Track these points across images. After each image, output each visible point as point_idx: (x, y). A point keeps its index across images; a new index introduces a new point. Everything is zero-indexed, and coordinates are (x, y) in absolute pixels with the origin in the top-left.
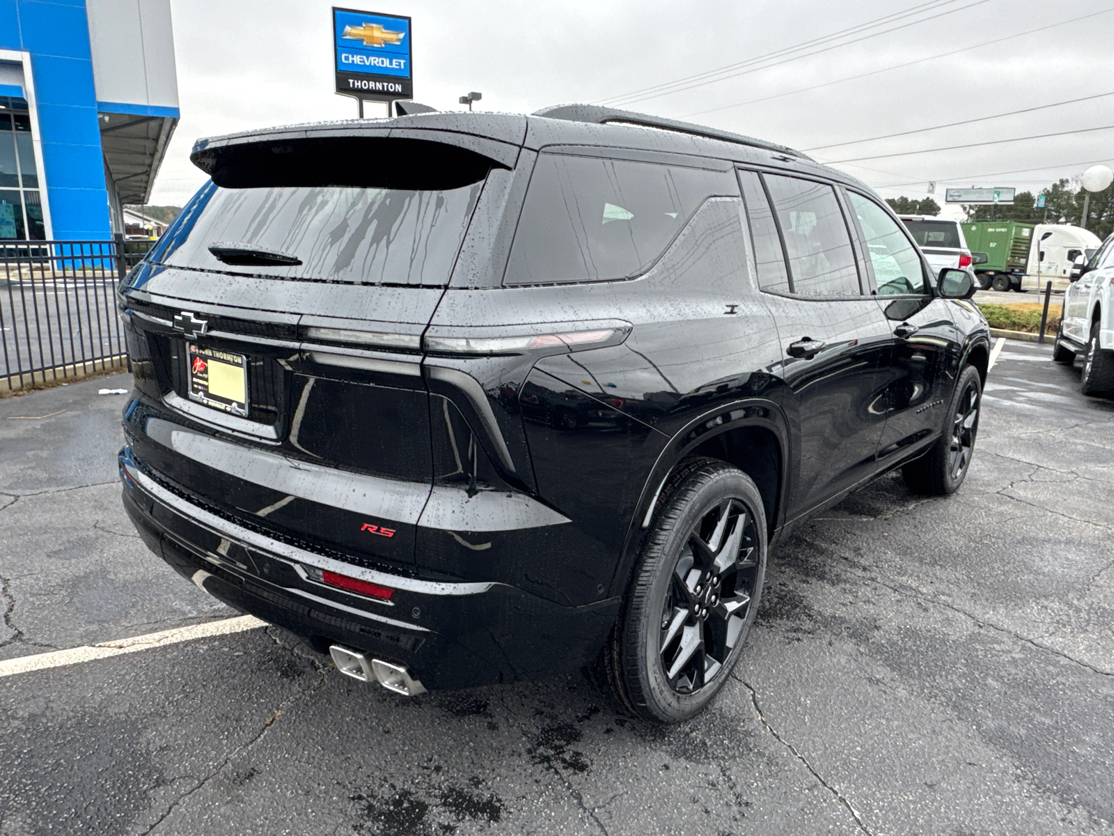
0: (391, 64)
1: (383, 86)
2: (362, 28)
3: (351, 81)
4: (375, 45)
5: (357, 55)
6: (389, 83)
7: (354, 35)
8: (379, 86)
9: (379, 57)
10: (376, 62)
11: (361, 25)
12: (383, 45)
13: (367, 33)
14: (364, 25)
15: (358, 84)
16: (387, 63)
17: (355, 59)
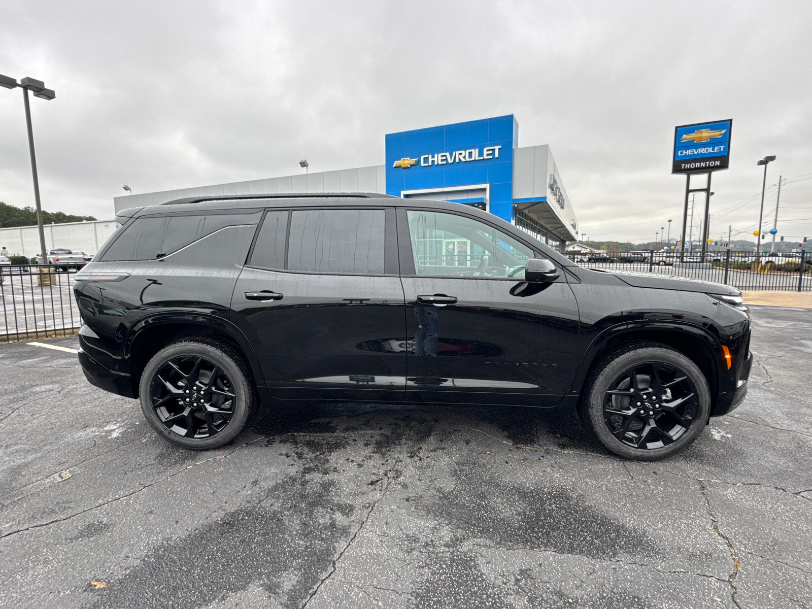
0: (713, 149)
1: (706, 164)
2: (694, 134)
3: (683, 165)
4: (703, 142)
5: (689, 149)
6: (710, 161)
7: (688, 139)
8: (703, 164)
9: (704, 148)
10: (702, 151)
11: (694, 132)
12: (709, 140)
13: (698, 135)
14: (696, 132)
15: (688, 166)
16: (710, 150)
17: (687, 152)
